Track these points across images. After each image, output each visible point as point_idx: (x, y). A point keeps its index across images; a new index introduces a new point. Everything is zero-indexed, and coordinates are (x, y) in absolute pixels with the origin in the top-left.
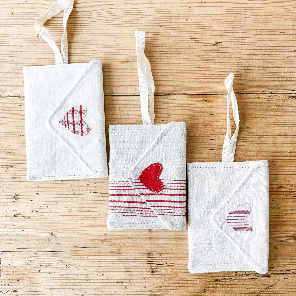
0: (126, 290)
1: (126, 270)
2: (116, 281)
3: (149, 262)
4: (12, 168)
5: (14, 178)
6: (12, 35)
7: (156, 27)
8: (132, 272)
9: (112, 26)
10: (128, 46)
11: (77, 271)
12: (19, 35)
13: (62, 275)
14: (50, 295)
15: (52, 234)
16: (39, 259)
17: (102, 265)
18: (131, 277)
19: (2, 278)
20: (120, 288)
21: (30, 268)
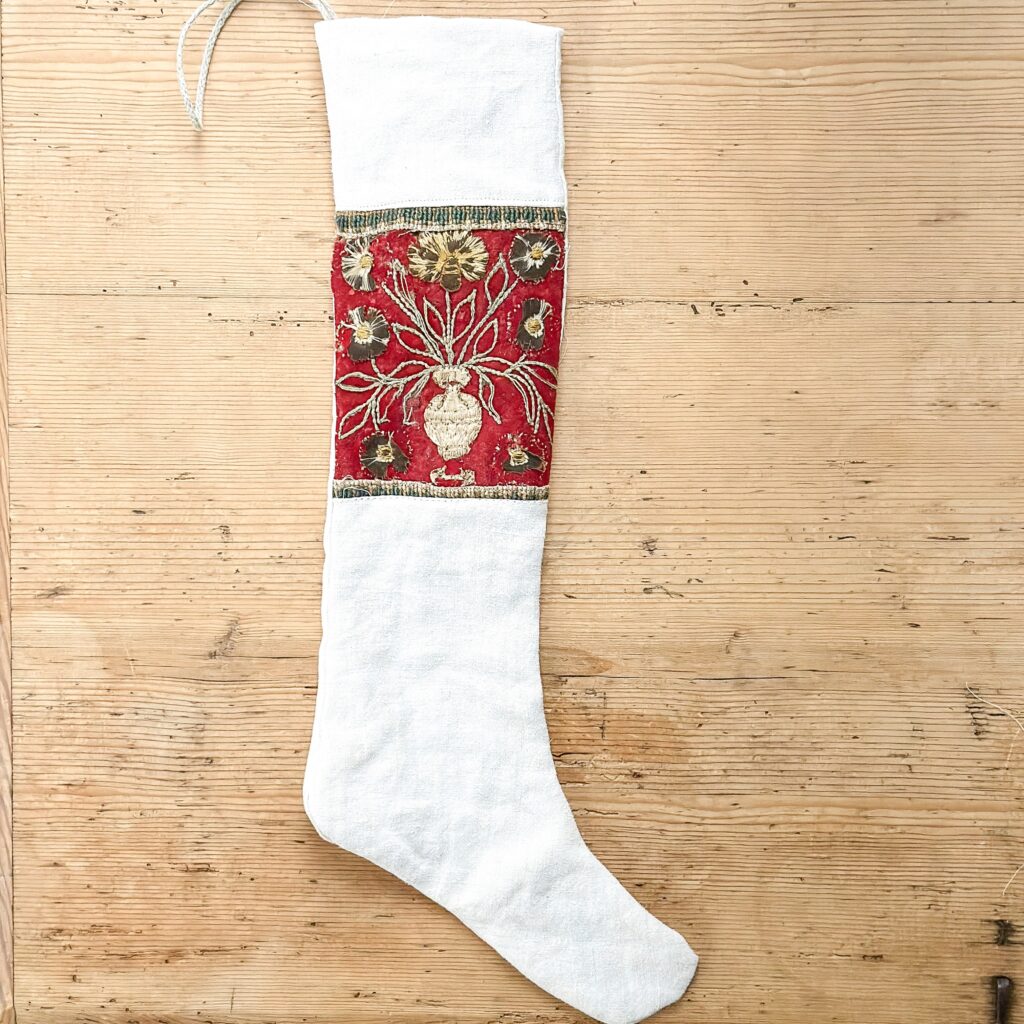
0: (911, 776)
1: (911, 727)
2: (886, 753)
3: (970, 709)
4: (643, 475)
5: (648, 500)
6: (656, 151)
8: (925, 733)
11: (793, 726)
13: (755, 737)
14: (723, 786)
15: (736, 635)
16: (700, 696)
17: (853, 714)
18: (923, 745)
19: (605, 743)
20: (896, 769)
21: (676, 719)
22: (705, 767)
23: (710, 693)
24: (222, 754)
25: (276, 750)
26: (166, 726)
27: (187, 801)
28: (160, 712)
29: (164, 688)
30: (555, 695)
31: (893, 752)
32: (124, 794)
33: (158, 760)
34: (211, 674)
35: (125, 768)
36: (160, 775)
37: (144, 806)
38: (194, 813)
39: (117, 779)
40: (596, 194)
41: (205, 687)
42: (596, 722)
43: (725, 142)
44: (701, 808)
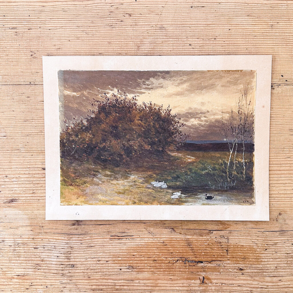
6: (247, 25)
12: (254, 25)
13: (288, 254)
14: (275, 273)
15: (280, 214)
16: (266, 238)
19: (228, 257)
21: (257, 247)
22: (268, 266)
23: (270, 237)
24: (78, 263)
25: (99, 261)
26: (55, 252)
27: (64, 281)
28: (53, 247)
29: (55, 237)
30: (209, 238)
32: (40, 279)
33: (53, 266)
34: (74, 232)
35: (40, 269)
36: (53, 272)
37: (47, 284)
38: (67, 286)
39: (37, 273)
40: (223, 42)
41: (71, 237)
42: (225, 248)
43: (273, 22)
44: (267, 282)
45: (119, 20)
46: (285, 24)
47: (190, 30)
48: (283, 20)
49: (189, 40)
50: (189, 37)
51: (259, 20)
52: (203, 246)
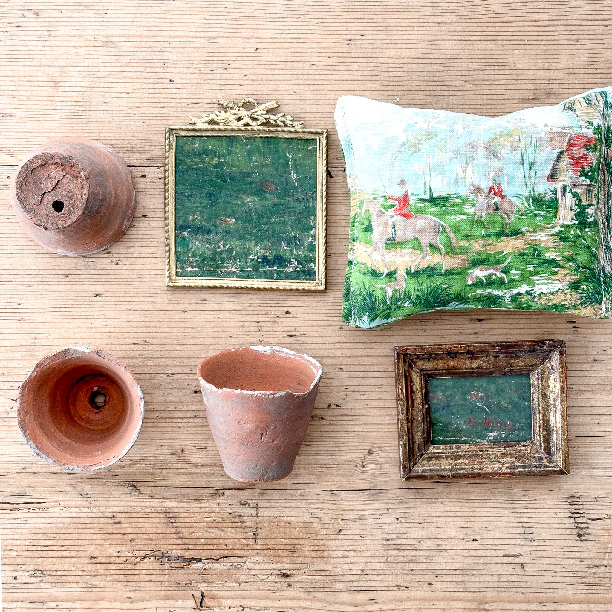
0: (524, 573)
1: (522, 530)
2: (501, 553)
3: (573, 515)
4: (287, 315)
5: (292, 336)
6: (294, 40)
7: (596, 28)
8: (535, 536)
9: (504, 25)
10: (537, 67)
11: (421, 531)
12: (309, 41)
13: (388, 540)
14: (361, 584)
15: (370, 452)
16: (340, 505)
17: (472, 519)
18: (533, 546)
19: (258, 547)
20: (511, 567)
21: (319, 525)
22: (345, 567)
23: (348, 503)
30: (215, 506)
31: (507, 552)
40: (242, 77)
42: (250, 529)
43: (353, 33)
44: (343, 604)
45: (12, 25)
46: (378, 37)
47: (170, 50)
48: (373, 28)
49: (169, 70)
50: (169, 65)
51: (321, 28)
52: (202, 524)
